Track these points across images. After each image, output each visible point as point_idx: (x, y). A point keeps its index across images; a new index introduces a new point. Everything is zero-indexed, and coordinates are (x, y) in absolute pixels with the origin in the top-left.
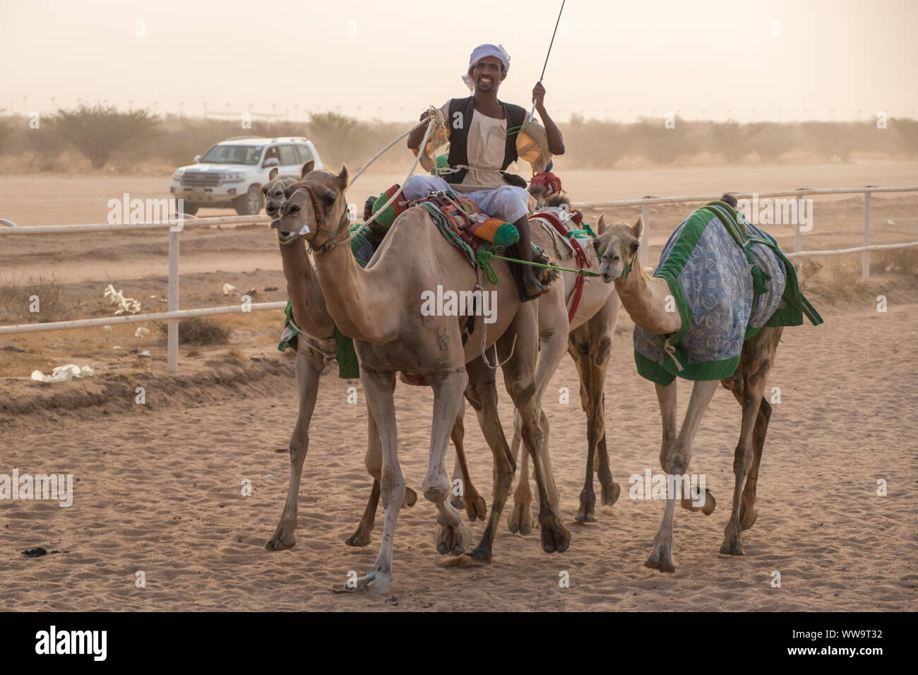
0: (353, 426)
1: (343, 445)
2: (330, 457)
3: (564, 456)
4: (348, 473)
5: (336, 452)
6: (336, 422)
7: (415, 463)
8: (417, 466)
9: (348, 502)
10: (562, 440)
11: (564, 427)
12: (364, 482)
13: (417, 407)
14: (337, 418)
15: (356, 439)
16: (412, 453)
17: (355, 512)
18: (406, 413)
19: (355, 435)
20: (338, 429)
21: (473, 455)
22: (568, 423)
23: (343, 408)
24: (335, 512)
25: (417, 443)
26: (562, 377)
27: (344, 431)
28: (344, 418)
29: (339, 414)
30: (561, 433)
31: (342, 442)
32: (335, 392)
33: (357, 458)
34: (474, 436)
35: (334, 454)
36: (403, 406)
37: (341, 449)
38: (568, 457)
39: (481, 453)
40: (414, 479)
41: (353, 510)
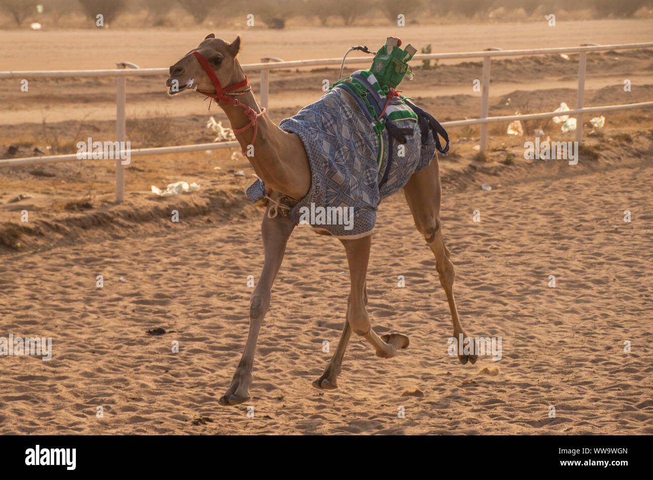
0: (411, 233)
1: (403, 249)
2: (392, 258)
3: (591, 258)
4: (407, 271)
5: (397, 254)
6: (396, 230)
7: (463, 263)
8: (465, 266)
9: (408, 295)
10: (590, 245)
11: (592, 235)
12: (421, 279)
13: (464, 218)
14: (397, 226)
15: (414, 243)
16: (461, 255)
17: (414, 303)
18: (456, 223)
19: (413, 240)
20: (399, 235)
21: (513, 257)
22: (595, 231)
23: (402, 218)
24: (397, 303)
25: (465, 247)
26: (589, 192)
27: (404, 237)
28: (404, 226)
29: (398, 223)
30: (589, 239)
31: (402, 246)
32: (395, 205)
33: (416, 259)
34: (513, 242)
35: (395, 256)
36: (452, 217)
37: (401, 252)
38: (595, 259)
39: (519, 256)
40: (463, 277)
41: (412, 301)
